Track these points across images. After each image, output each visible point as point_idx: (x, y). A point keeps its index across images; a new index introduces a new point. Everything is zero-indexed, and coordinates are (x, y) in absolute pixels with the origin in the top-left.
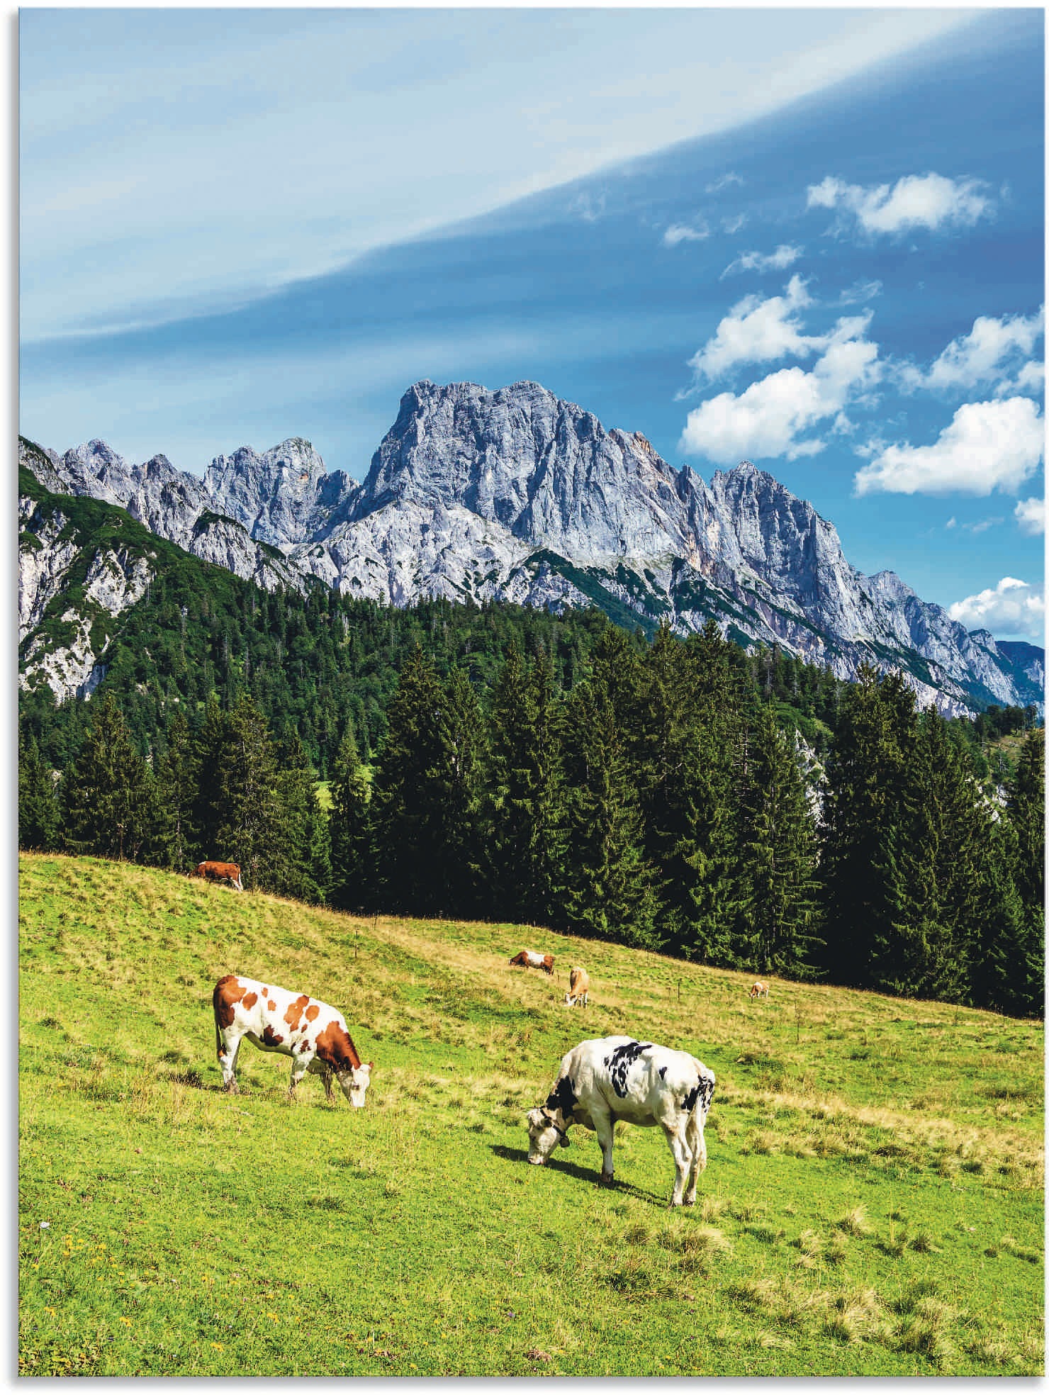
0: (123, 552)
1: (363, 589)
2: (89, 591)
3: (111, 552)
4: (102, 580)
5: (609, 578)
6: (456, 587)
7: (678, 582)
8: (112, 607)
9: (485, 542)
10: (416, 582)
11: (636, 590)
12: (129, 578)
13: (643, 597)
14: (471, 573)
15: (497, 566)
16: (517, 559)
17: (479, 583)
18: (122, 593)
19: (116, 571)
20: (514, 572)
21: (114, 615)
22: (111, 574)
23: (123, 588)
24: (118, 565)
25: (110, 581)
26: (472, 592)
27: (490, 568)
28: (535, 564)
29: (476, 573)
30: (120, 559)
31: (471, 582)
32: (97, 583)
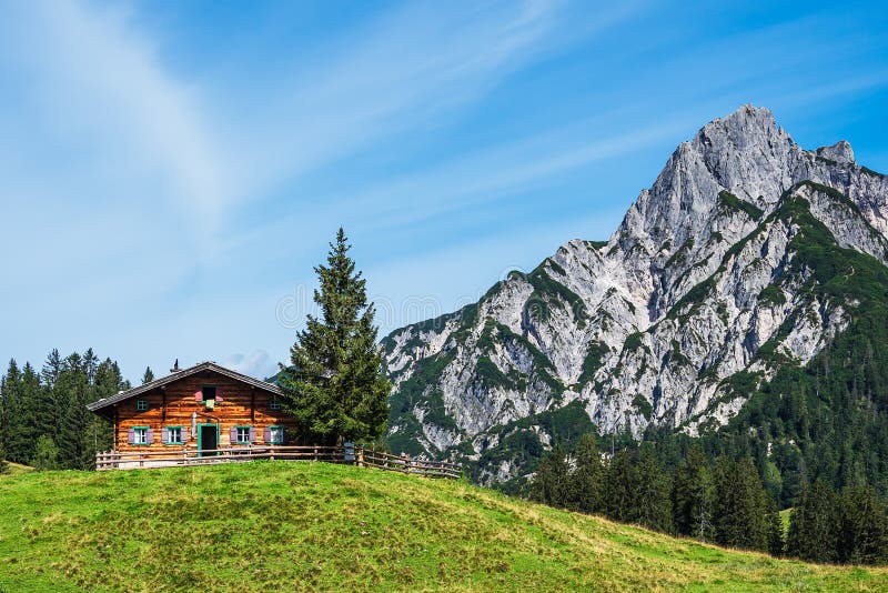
0: (825, 301)
2: (785, 343)
3: (816, 302)
4: (799, 331)
8: (803, 357)
12: (825, 326)
18: (816, 342)
19: (814, 320)
21: (803, 364)
22: (808, 324)
23: (818, 337)
24: (819, 315)
25: (807, 332)
30: (821, 310)
32: (793, 334)
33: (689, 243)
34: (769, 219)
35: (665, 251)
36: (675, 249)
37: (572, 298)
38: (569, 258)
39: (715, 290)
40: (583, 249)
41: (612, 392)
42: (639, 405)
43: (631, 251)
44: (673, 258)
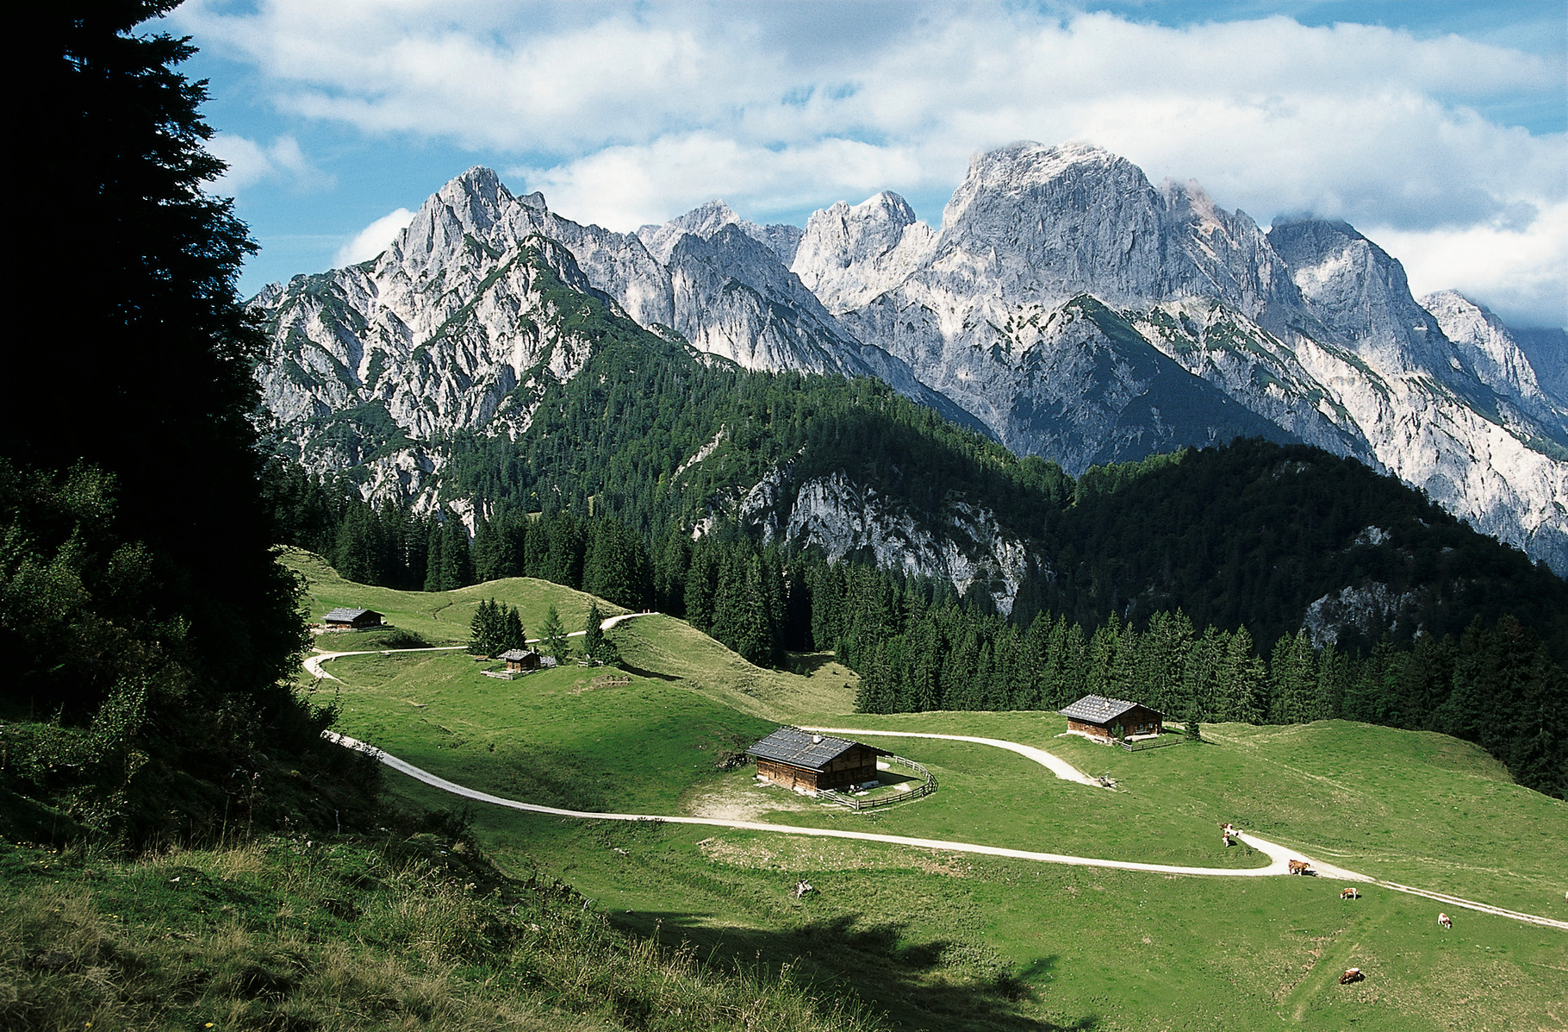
1: (918, 333)
5: (1143, 320)
6: (998, 330)
7: (1213, 322)
8: (564, 377)
9: (1031, 289)
10: (965, 326)
11: (1168, 332)
13: (1173, 339)
14: (1015, 318)
15: (1039, 310)
16: (1059, 303)
17: (1020, 327)
20: (1053, 316)
26: (1013, 336)
27: (1033, 312)
28: (1073, 308)
29: (1020, 317)
31: (1014, 326)
33: (443, 274)
34: (512, 262)
35: (423, 278)
36: (432, 277)
37: (355, 312)
38: (348, 281)
39: (475, 315)
40: (357, 273)
41: (406, 394)
42: (429, 404)
43: (396, 276)
44: (431, 284)
